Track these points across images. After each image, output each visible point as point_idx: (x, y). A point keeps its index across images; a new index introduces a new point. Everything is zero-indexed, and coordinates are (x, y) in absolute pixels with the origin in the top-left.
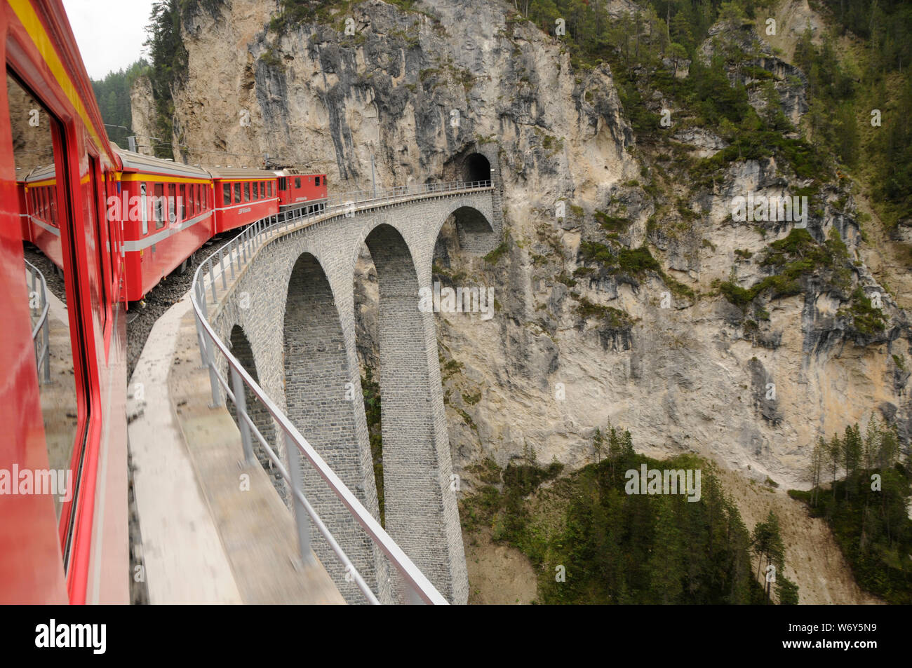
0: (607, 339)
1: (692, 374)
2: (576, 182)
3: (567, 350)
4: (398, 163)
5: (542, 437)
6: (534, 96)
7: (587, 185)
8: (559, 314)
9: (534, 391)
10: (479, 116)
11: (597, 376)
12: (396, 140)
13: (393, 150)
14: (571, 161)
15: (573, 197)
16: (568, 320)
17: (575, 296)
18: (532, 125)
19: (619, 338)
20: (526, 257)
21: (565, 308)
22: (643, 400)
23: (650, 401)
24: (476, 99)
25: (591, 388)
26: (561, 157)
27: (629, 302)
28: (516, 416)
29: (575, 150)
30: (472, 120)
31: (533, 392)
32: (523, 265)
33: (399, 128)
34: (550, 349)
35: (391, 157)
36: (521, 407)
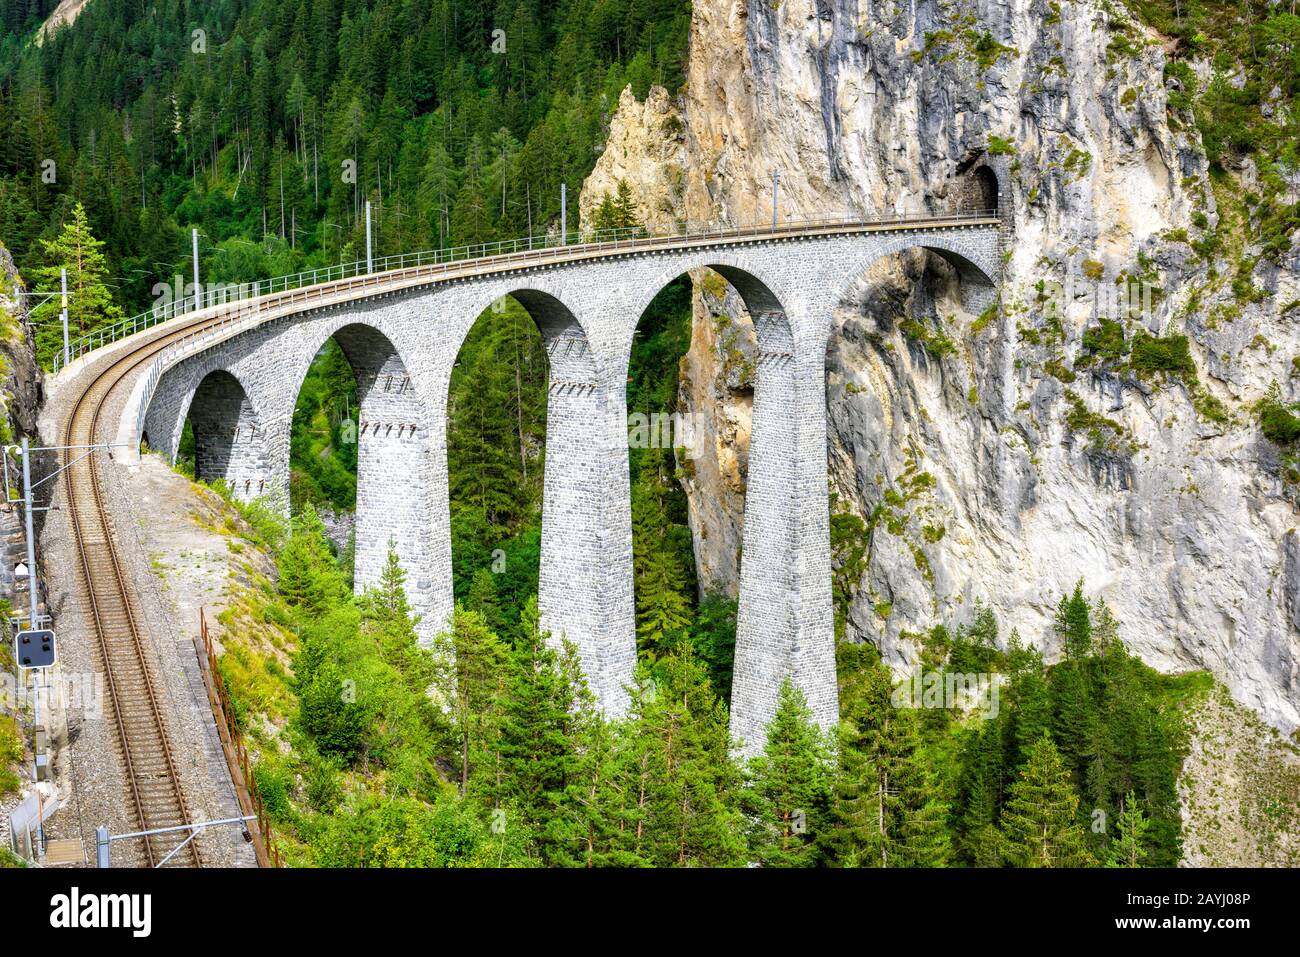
0: (1099, 468)
1: (1206, 542)
2: (1102, 226)
3: (1052, 478)
4: (892, 167)
5: (1008, 606)
6: (1064, 88)
7: (1117, 230)
8: (1045, 421)
9: (1003, 531)
10: (999, 109)
11: (1087, 524)
12: (892, 132)
13: (886, 148)
14: (1099, 192)
15: (1094, 248)
16: (1057, 432)
17: (1070, 397)
18: (1059, 131)
19: (1115, 469)
20: (1012, 331)
21: (1054, 413)
22: (1143, 572)
23: (1152, 576)
24: (995, 83)
25: (1080, 542)
26: (1084, 185)
27: (1137, 417)
28: (984, 569)
29: (1108, 176)
30: (985, 115)
31: (1003, 534)
32: (1007, 340)
33: (898, 116)
34: (1026, 472)
35: (883, 159)
36: (991, 556)
